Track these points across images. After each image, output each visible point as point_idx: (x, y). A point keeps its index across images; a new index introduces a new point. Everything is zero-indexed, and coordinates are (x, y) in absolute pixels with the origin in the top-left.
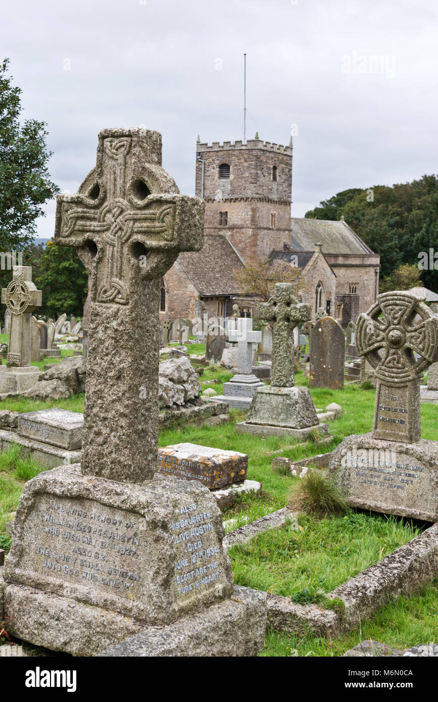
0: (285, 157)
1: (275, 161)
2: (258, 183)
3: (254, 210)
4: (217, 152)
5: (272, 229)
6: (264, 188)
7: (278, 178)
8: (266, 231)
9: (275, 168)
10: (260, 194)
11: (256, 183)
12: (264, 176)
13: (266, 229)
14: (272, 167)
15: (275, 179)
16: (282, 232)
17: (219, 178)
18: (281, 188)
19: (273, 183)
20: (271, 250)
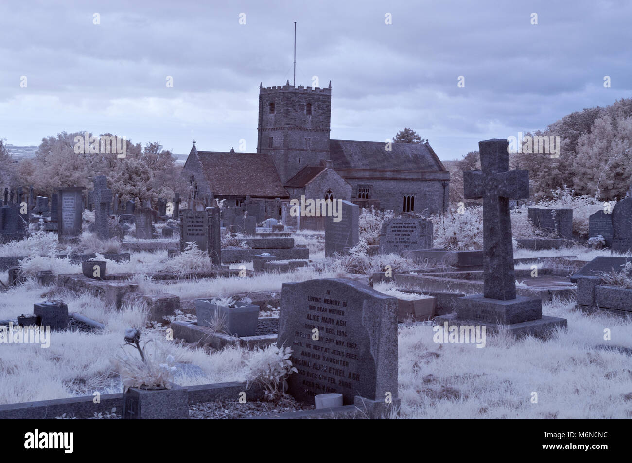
0: (321, 97)
1: (310, 99)
2: (288, 116)
3: (286, 136)
4: (269, 94)
5: (306, 150)
6: (296, 120)
7: (313, 112)
8: (298, 151)
9: (309, 105)
10: (292, 125)
11: (287, 117)
12: (296, 111)
13: (299, 150)
14: (305, 104)
15: (309, 112)
16: (318, 153)
17: (270, 113)
18: (316, 120)
19: (308, 116)
20: (305, 165)
